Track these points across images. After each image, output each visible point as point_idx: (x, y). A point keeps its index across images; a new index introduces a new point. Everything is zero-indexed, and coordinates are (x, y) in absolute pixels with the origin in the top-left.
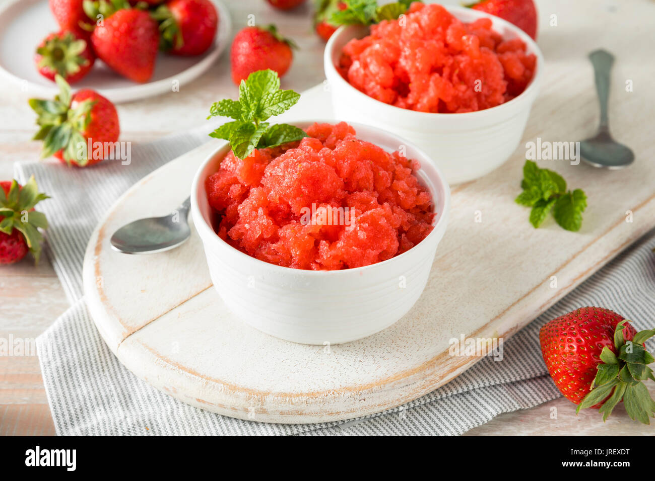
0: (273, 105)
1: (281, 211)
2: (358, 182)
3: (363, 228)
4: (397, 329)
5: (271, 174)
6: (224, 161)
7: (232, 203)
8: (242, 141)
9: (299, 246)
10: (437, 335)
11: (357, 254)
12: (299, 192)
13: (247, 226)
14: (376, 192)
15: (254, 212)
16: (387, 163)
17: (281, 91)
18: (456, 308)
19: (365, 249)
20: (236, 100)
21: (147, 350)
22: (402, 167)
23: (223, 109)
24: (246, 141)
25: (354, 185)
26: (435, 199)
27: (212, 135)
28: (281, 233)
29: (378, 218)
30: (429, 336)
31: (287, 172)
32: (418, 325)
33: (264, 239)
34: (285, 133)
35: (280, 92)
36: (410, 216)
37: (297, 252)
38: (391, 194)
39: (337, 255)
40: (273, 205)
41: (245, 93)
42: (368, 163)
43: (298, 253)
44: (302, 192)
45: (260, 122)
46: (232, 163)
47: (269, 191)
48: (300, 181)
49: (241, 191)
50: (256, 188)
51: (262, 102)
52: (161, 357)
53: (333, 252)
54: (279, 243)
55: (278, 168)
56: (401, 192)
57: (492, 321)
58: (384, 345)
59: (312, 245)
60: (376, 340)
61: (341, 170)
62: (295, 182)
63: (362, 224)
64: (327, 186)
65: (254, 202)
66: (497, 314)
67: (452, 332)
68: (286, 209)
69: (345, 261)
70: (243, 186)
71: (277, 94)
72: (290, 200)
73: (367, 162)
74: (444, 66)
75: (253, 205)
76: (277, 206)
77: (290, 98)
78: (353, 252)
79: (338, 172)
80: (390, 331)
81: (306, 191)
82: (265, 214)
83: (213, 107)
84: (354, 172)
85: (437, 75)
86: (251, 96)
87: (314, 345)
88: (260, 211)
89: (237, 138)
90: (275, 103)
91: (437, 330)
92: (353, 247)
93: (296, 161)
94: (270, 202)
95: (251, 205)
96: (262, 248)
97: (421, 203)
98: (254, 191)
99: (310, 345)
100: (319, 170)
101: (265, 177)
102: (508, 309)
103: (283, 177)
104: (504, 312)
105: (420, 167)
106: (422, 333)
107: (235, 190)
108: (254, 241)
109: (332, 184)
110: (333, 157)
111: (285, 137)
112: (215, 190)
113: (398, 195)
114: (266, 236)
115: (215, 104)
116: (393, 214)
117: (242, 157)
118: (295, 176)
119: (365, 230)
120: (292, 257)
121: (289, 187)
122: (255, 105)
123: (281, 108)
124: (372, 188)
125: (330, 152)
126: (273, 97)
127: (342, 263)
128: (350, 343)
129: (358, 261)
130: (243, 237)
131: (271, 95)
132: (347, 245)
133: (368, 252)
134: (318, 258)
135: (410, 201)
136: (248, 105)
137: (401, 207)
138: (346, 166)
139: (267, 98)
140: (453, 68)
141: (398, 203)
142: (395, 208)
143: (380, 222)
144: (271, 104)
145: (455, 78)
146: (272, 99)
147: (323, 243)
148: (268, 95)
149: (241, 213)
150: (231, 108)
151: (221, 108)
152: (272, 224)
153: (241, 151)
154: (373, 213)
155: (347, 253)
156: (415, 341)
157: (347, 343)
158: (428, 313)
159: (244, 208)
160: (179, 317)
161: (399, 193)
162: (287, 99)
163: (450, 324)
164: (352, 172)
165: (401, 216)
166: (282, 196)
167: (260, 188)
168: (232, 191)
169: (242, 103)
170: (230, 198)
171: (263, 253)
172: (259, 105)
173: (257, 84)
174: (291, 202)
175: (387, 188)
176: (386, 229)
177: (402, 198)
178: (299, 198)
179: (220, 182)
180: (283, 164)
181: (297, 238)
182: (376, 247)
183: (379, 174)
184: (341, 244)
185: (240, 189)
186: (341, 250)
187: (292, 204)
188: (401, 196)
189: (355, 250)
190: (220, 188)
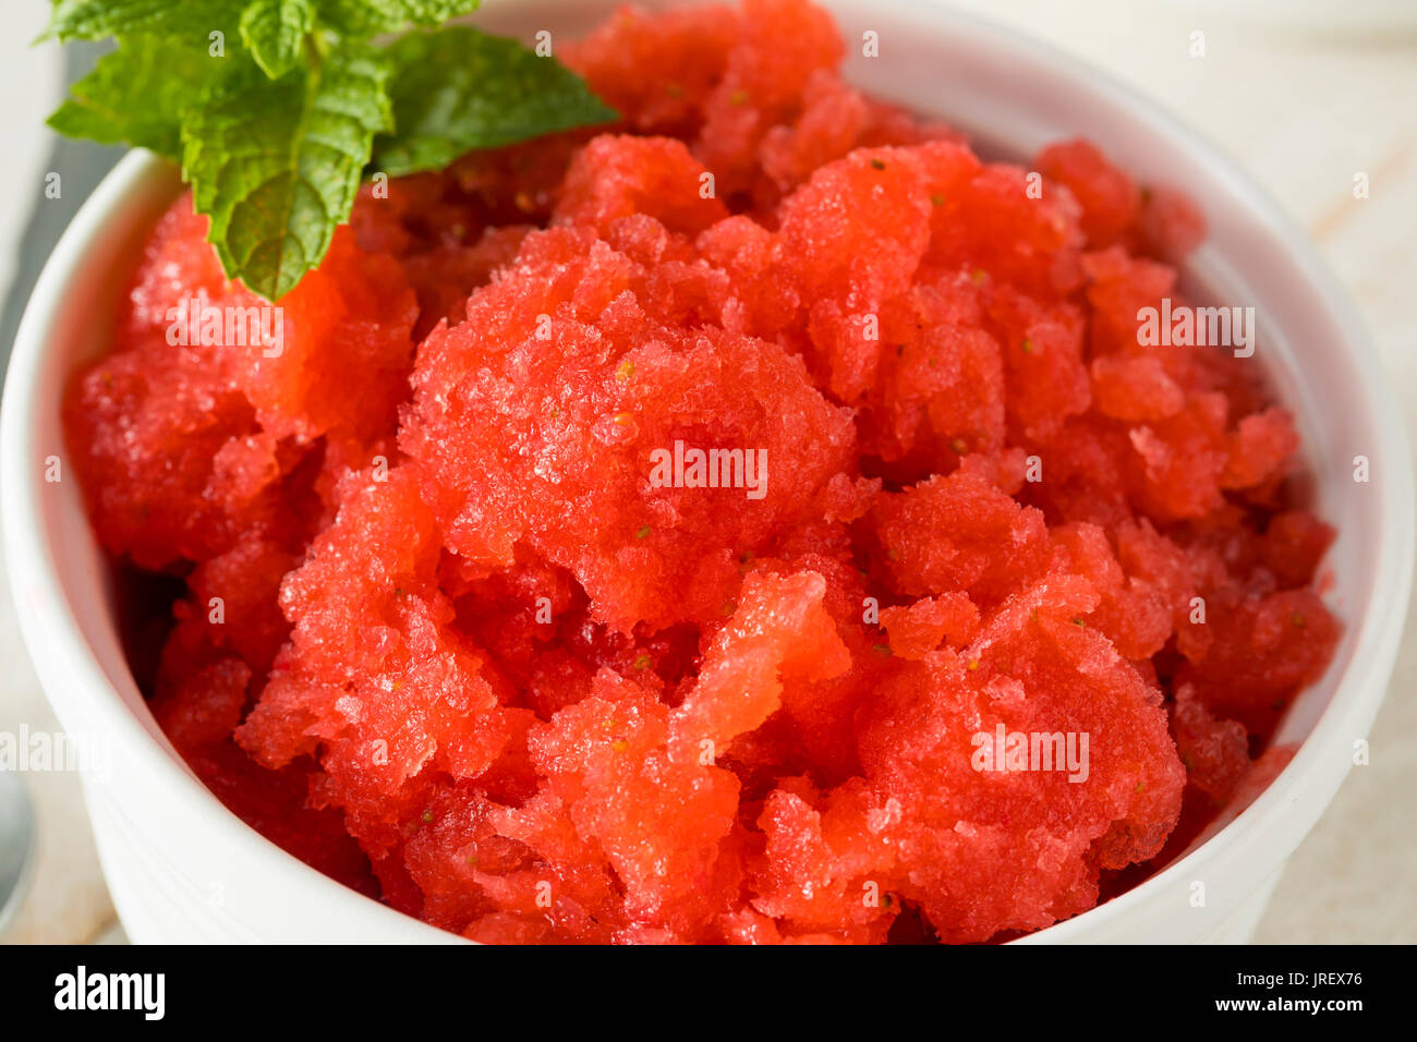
2: (925, 407)
3: (998, 708)
5: (454, 401)
6: (150, 280)
7: (230, 543)
8: (257, 177)
11: (975, 860)
13: (347, 705)
15: (383, 628)
19: (1022, 832)
24: (273, 172)
26: (1314, 431)
27: (66, 122)
28: (545, 746)
31: (555, 399)
33: (452, 784)
37: (652, 860)
39: (872, 874)
42: (965, 285)
43: (657, 871)
45: (333, 44)
47: (455, 503)
50: (367, 469)
54: (540, 805)
56: (1144, 432)
59: (729, 823)
62: (605, 461)
63: (991, 689)
65: (377, 566)
68: (555, 595)
69: (911, 896)
72: (584, 558)
73: (957, 283)
75: (370, 586)
76: (498, 579)
78: (959, 852)
81: (667, 509)
82: (448, 642)
88: (421, 623)
89: (225, 158)
92: (960, 827)
96: (439, 830)
97: (1249, 475)
103: (532, 425)
107: (248, 466)
108: (396, 792)
110: (783, 281)
111: (465, 100)
114: (461, 769)
116: (1128, 585)
117: (266, 283)
118: (608, 433)
119: (1012, 720)
121: (571, 488)
124: (998, 432)
127: (896, 911)
132: (920, 818)
133: (1034, 843)
134: (769, 890)
135: (1198, 479)
137: (1151, 521)
142: (1129, 539)
147: (789, 807)
149: (303, 626)
152: (492, 699)
153: (255, 244)
155: (926, 859)
159: (316, 596)
161: (1139, 439)
166: (535, 538)
168: (228, 476)
171: (458, 859)
174: (590, 572)
175: (1072, 421)
176: (1116, 696)
177: (1157, 470)
178: (633, 549)
179: (153, 414)
180: (529, 358)
181: (647, 783)
182: (1075, 812)
183: (1029, 346)
184: (893, 816)
185: (271, 459)
186: (898, 847)
187: (593, 584)
188: (1151, 461)
189: (967, 840)
190: (155, 462)
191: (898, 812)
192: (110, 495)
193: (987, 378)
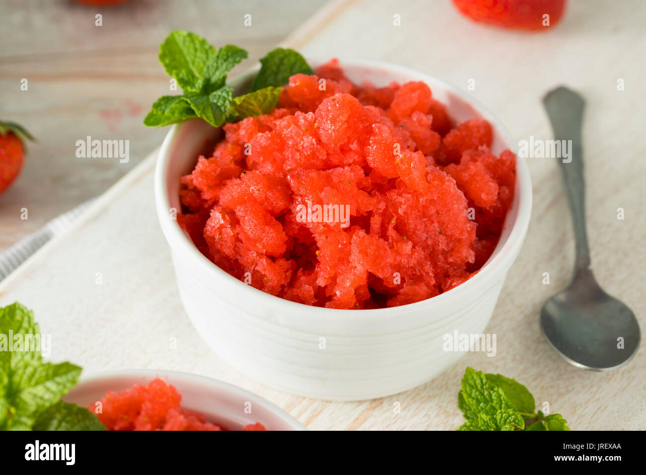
34: (58, 416)
74: (370, 214)
85: (362, 233)
140: (386, 217)
145: (391, 232)
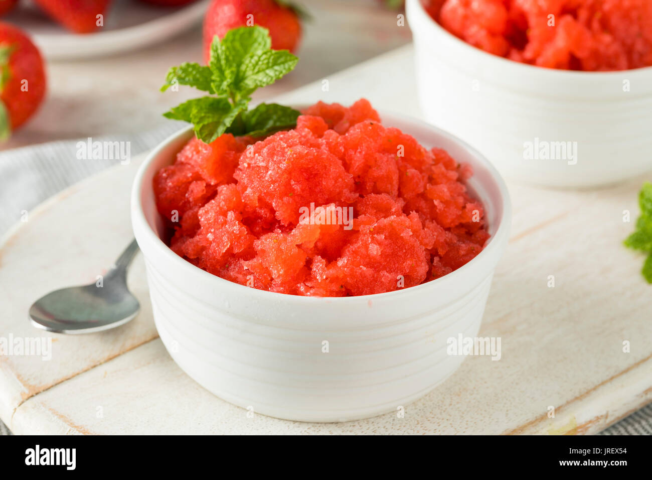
0: (258, 72)
1: (261, 218)
2: (375, 182)
3: (377, 241)
4: (425, 407)
5: (249, 165)
6: (183, 152)
7: (191, 208)
8: (210, 120)
9: (284, 262)
10: (484, 417)
11: (365, 277)
12: (287, 190)
13: (210, 236)
14: (401, 199)
15: (221, 217)
16: (421, 162)
17: (271, 52)
18: (517, 384)
19: (379, 271)
20: (205, 66)
21: (56, 417)
22: (443, 169)
23: (186, 76)
24: (215, 120)
25: (369, 186)
27: (168, 115)
28: (258, 245)
29: (399, 230)
30: (472, 418)
31: (273, 160)
32: (458, 403)
33: (234, 256)
34: (275, 117)
35: (269, 54)
36: (448, 235)
37: (280, 270)
38: (423, 204)
39: (337, 278)
40: (250, 210)
41: (218, 55)
42: (392, 158)
43: (281, 273)
44: (293, 190)
45: (238, 97)
46: (195, 153)
47: (245, 188)
48: (289, 172)
49: (205, 192)
50: (226, 185)
51: (243, 68)
52: (76, 427)
53: (332, 272)
54: (255, 260)
55: (259, 155)
56: (438, 201)
57: (568, 403)
58: (404, 426)
59: (302, 264)
60: (394, 420)
61: (351, 163)
62: (282, 175)
63: (375, 235)
64: (327, 183)
65: (223, 203)
66: (577, 394)
67: (507, 415)
68: (268, 215)
69: (349, 287)
70: (208, 185)
71: (264, 56)
72: (274, 200)
75: (221, 208)
76: (255, 211)
77: (283, 63)
78: (361, 274)
79: (347, 166)
80: (416, 409)
81: (297, 188)
82: (236, 219)
83: (170, 74)
84: (370, 167)
86: (227, 59)
87: (301, 422)
88: (231, 215)
89: (203, 115)
90: (261, 69)
91: (485, 411)
92: (361, 267)
93: (286, 145)
94: (245, 205)
95: (218, 209)
96: (230, 268)
97: (468, 220)
98: (224, 189)
99: (295, 422)
100: (318, 159)
101: (241, 170)
102: (595, 389)
103: (266, 168)
104: (588, 393)
105: (472, 175)
106: (463, 413)
107: (197, 189)
108: (219, 258)
109: (336, 182)
110: (340, 146)
111: (275, 122)
112: (168, 189)
113: (435, 206)
114: (236, 251)
115: (174, 69)
116: (423, 229)
117: (207, 141)
118: (283, 166)
119: (380, 244)
120: (272, 279)
121: (273, 182)
122: (232, 72)
123: (270, 76)
124: (395, 192)
125: (337, 138)
126: (259, 60)
127: (344, 290)
128: (353, 421)
129: (367, 287)
130: (204, 253)
131: (256, 58)
132: (352, 264)
133: (382, 274)
134: (310, 279)
135: (451, 216)
136: (222, 72)
137: (436, 221)
138: (358, 160)
139: (250, 62)
141: (434, 216)
142: (427, 222)
143: (402, 235)
144: (256, 70)
146: (257, 63)
147: (318, 260)
148: (252, 57)
149: (202, 220)
150: (198, 76)
151: (183, 75)
152: (246, 233)
153: (206, 133)
154: (392, 221)
155: (352, 275)
156: (451, 424)
157: (350, 421)
158: (474, 388)
159: (207, 212)
160: (105, 377)
161: (436, 202)
162: (279, 64)
163: (505, 404)
164: (367, 168)
165: (436, 234)
166: (263, 195)
167: (233, 185)
168: (192, 191)
169: (213, 69)
170: (189, 202)
172: (238, 72)
173: (237, 45)
174: (276, 203)
175: (417, 195)
176: (411, 244)
177: (440, 210)
178: (287, 198)
179: (175, 178)
180: (267, 150)
181: (281, 250)
182: (394, 269)
183: (408, 174)
184: (344, 262)
185: (204, 188)
186: (344, 270)
187: (276, 206)
188: (438, 207)
189: (363, 271)
190: (174, 187)
191: (346, 261)
192: (162, 196)
193: (394, 178)
